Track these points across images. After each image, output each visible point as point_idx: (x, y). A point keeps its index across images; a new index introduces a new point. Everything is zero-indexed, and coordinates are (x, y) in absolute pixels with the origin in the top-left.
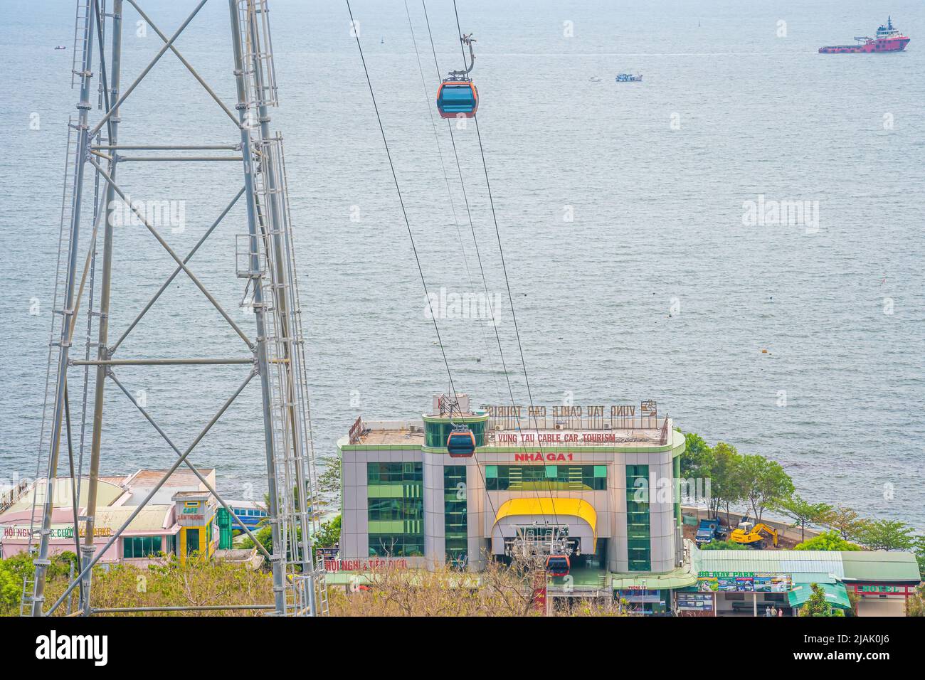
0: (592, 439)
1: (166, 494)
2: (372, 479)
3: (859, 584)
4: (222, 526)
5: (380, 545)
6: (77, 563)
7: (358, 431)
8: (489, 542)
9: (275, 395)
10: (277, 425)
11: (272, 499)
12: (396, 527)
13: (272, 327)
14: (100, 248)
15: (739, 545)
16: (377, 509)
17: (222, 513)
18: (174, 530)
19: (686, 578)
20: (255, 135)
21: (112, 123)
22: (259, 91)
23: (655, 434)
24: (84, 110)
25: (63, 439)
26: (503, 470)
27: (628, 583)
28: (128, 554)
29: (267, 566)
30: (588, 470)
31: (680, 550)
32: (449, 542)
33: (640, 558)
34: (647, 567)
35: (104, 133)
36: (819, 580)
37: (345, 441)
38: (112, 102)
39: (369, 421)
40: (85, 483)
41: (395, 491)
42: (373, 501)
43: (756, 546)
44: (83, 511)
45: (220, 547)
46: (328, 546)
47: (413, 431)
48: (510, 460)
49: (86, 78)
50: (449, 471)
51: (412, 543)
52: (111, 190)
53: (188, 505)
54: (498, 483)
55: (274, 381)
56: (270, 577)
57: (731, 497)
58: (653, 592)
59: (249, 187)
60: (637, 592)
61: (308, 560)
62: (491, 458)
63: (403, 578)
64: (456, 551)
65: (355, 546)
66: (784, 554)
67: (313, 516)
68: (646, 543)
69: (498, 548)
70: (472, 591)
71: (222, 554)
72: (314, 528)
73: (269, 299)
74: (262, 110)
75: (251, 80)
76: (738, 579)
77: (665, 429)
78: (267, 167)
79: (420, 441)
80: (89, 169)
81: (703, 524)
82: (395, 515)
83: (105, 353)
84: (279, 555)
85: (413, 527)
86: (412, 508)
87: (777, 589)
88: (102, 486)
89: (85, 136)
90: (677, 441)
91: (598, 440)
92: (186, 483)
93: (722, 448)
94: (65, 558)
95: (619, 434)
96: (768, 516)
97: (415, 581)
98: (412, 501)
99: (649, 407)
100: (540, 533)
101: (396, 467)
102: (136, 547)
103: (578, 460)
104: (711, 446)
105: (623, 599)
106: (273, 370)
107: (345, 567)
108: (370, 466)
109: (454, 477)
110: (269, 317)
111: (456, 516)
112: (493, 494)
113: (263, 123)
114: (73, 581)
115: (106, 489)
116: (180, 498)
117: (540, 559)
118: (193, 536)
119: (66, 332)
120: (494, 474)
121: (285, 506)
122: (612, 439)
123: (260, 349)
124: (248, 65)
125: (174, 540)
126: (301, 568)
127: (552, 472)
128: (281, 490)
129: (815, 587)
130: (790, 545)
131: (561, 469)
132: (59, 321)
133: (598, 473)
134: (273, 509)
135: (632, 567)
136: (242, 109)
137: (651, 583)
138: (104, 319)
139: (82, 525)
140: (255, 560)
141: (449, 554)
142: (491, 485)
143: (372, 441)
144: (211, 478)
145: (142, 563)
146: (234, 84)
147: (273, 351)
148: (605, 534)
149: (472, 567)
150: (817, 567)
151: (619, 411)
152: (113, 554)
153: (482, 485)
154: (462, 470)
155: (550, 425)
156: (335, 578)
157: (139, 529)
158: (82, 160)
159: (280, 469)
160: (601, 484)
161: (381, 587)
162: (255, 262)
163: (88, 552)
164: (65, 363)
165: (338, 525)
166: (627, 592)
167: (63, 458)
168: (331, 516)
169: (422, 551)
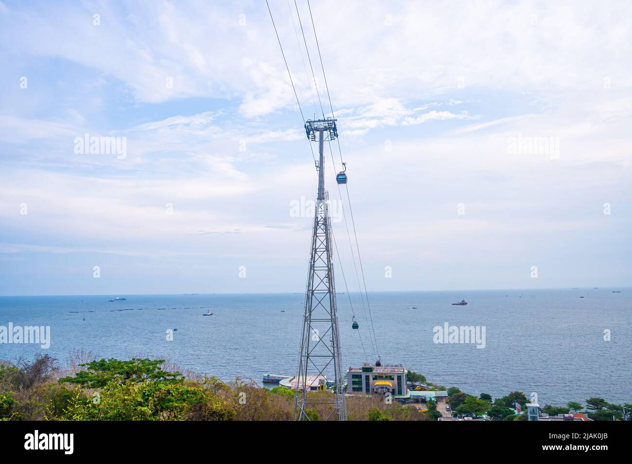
0: (391, 371)
1: (318, 379)
2: (353, 378)
3: (437, 397)
4: (327, 385)
5: (354, 389)
6: (303, 391)
7: (350, 369)
8: (373, 389)
9: (336, 362)
10: (337, 368)
11: (336, 381)
12: (357, 386)
13: (336, 351)
14: (308, 337)
15: (417, 390)
16: (354, 383)
17: (327, 383)
18: (319, 386)
19: (408, 396)
20: (333, 317)
21: (310, 315)
22: (334, 310)
23: (402, 370)
24: (306, 313)
25: (301, 370)
26: (376, 376)
27: (398, 397)
28: (311, 389)
29: (335, 392)
30: (390, 376)
31: (407, 391)
32: (366, 389)
33: (400, 393)
34: (401, 394)
35: (309, 317)
36: (431, 396)
37: (348, 371)
38: (310, 312)
39: (352, 367)
40: (305, 377)
41: (357, 380)
42: (353, 381)
43: (420, 390)
44: (304, 382)
45: (327, 389)
46: (345, 389)
47: (360, 369)
48: (377, 375)
49: (306, 308)
50: (366, 376)
51: (360, 389)
52: (310, 326)
53: (321, 382)
54: (375, 378)
55: (336, 360)
56: (336, 395)
57: (416, 382)
58: (402, 399)
59: (332, 326)
60: (399, 399)
61: (342, 392)
62: (374, 374)
63: (358, 395)
64: (368, 390)
65: (350, 389)
66: (425, 392)
67: (343, 384)
68: (401, 390)
69: (375, 390)
70: (371, 398)
71: (327, 390)
72: (343, 386)
73: (335, 345)
74: (335, 313)
75: (333, 308)
76: (417, 396)
77: (404, 369)
78: (335, 323)
79: (361, 371)
80: (306, 323)
81: (411, 386)
82: (357, 384)
83: (308, 354)
84: (337, 391)
85: (360, 386)
86: (360, 383)
87: (423, 398)
88: (307, 377)
89: (306, 317)
90: (406, 371)
91: (392, 371)
92: (321, 377)
93: (414, 373)
94: (301, 390)
95: (396, 370)
96: (422, 385)
97: (361, 396)
98: (360, 381)
99: (401, 365)
100: (382, 388)
101: (357, 375)
102: (313, 388)
103: (389, 375)
104: (412, 372)
105: (397, 400)
106: (336, 358)
107: (348, 393)
108: (353, 375)
109: (367, 378)
110: (335, 348)
111: (368, 384)
112: (375, 381)
113: (335, 315)
114: (303, 394)
115: (308, 378)
116: (320, 380)
117: (382, 392)
118: (322, 387)
119: (302, 351)
120: (374, 377)
121: (338, 382)
122: (395, 371)
123: (334, 354)
124: (332, 305)
125: (319, 387)
126: (341, 393)
127: (384, 377)
128: (337, 380)
129: (430, 398)
130: (426, 390)
131: (386, 376)
132: (301, 348)
133: (392, 377)
134: (336, 382)
135: (399, 394)
136: (331, 313)
137: (402, 397)
138: (308, 349)
139: (304, 384)
140: (333, 391)
141: (367, 391)
142: (374, 379)
143: (353, 371)
144: (325, 377)
145: (314, 391)
146: (330, 308)
147: (336, 355)
148: (394, 388)
149: (370, 394)
150: (431, 394)
151: (396, 366)
152: (309, 390)
153: (372, 379)
154: (368, 376)
155: (384, 368)
156: (347, 395)
157: (313, 385)
158: (305, 321)
159: (337, 376)
160: (393, 379)
161: (355, 397)
162: (333, 339)
163: (305, 389)
164: (302, 356)
165: (347, 385)
166: (397, 398)
167: (301, 373)
168: (346, 384)
169: (362, 391)
